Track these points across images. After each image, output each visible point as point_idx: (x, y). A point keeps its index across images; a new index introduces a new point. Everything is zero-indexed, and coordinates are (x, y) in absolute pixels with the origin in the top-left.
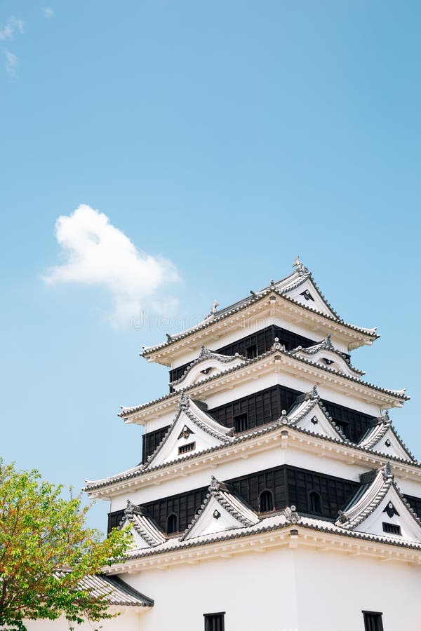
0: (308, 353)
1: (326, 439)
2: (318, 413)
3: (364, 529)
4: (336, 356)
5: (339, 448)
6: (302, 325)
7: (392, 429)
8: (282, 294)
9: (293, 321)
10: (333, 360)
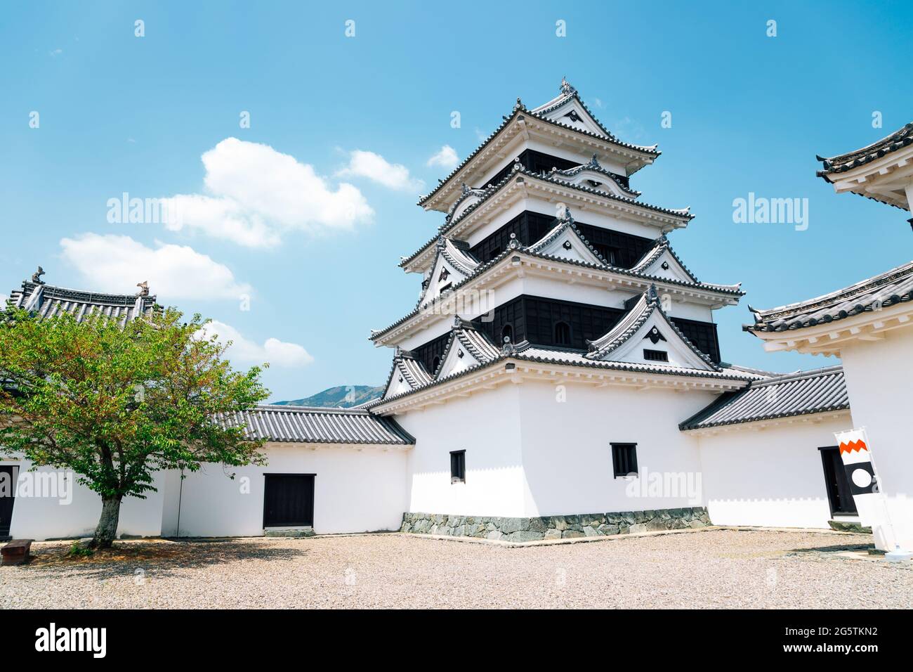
0: (566, 175)
1: (583, 265)
2: (571, 236)
3: (617, 358)
4: (604, 176)
5: (601, 275)
6: (564, 147)
7: (670, 250)
8: (541, 117)
9: (554, 145)
10: (600, 181)
